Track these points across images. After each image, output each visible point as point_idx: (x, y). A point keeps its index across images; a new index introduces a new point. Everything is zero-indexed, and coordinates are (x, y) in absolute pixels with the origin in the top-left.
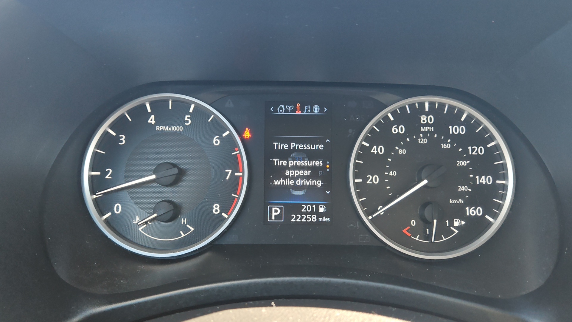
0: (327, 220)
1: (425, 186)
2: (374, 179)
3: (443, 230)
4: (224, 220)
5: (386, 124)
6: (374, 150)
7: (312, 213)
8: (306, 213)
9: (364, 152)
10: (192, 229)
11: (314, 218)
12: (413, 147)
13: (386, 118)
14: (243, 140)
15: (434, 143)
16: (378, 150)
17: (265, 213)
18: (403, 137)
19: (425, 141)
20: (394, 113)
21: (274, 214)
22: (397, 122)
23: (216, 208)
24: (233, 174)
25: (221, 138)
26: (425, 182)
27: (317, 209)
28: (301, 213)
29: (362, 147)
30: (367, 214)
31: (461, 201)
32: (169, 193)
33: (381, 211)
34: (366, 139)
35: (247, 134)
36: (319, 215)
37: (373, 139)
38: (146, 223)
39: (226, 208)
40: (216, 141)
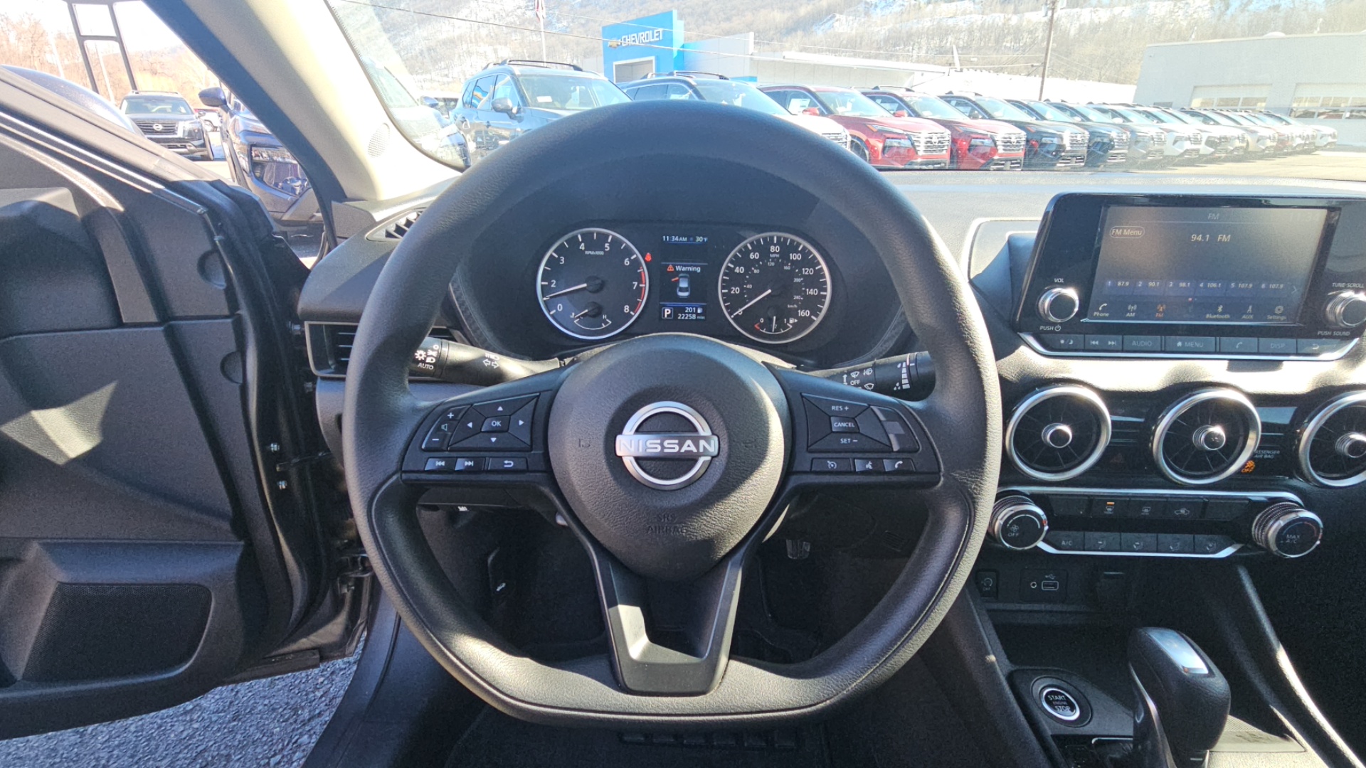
0: (703, 318)
1: (770, 294)
2: (736, 290)
3: (781, 325)
4: (632, 316)
5: (745, 252)
6: (737, 270)
7: (693, 313)
8: (689, 313)
9: (730, 272)
10: (610, 322)
11: (694, 317)
12: (764, 268)
13: (746, 247)
14: (645, 261)
15: (779, 266)
16: (740, 270)
17: (661, 312)
18: (757, 261)
19: (773, 264)
20: (752, 243)
21: (666, 314)
22: (754, 251)
23: (627, 309)
24: (638, 285)
25: (630, 260)
26: (769, 291)
27: (696, 310)
28: (685, 313)
29: (728, 268)
30: (730, 314)
31: (796, 306)
32: (596, 298)
33: (740, 312)
34: (731, 262)
35: (649, 257)
36: (697, 314)
37: (736, 261)
38: (579, 317)
39: (633, 308)
40: (627, 262)
